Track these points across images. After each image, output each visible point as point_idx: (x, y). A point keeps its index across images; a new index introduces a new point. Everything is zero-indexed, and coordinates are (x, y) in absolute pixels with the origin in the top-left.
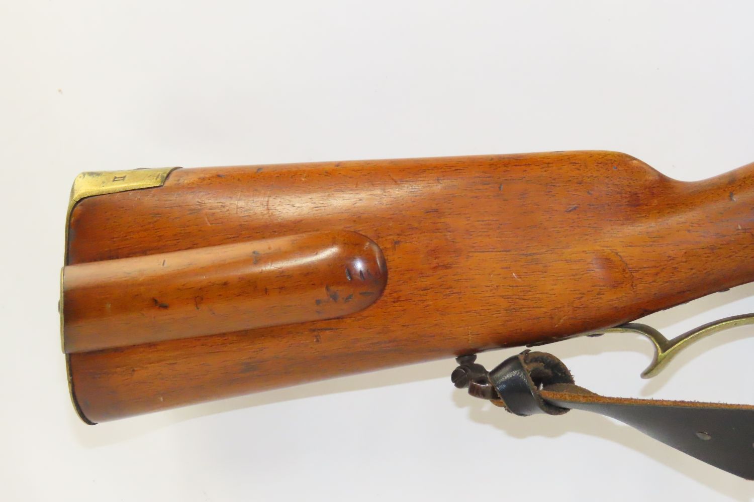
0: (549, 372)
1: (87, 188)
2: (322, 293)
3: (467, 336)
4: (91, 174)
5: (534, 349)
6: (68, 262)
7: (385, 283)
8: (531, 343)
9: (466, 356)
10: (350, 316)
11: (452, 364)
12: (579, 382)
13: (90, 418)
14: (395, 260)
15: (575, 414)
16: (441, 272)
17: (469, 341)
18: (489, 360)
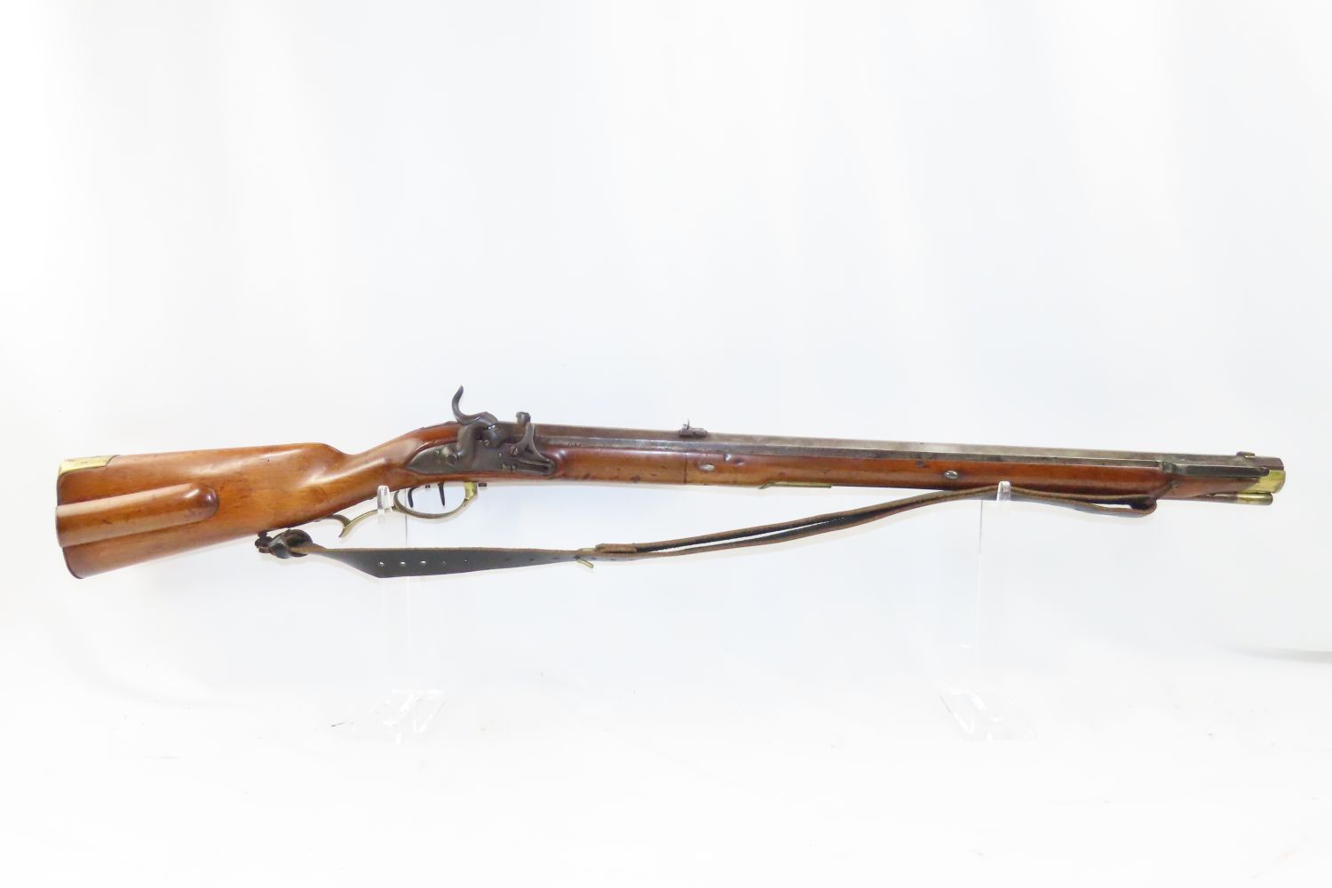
0: (300, 537)
1: (68, 467)
2: (187, 512)
3: (262, 525)
4: (69, 460)
5: (292, 529)
6: (59, 504)
7: (218, 506)
8: (289, 526)
9: (262, 534)
10: (203, 521)
11: (256, 537)
12: (315, 541)
13: (79, 575)
14: (222, 496)
15: (310, 557)
16: (244, 499)
17: (263, 528)
18: (271, 534)
